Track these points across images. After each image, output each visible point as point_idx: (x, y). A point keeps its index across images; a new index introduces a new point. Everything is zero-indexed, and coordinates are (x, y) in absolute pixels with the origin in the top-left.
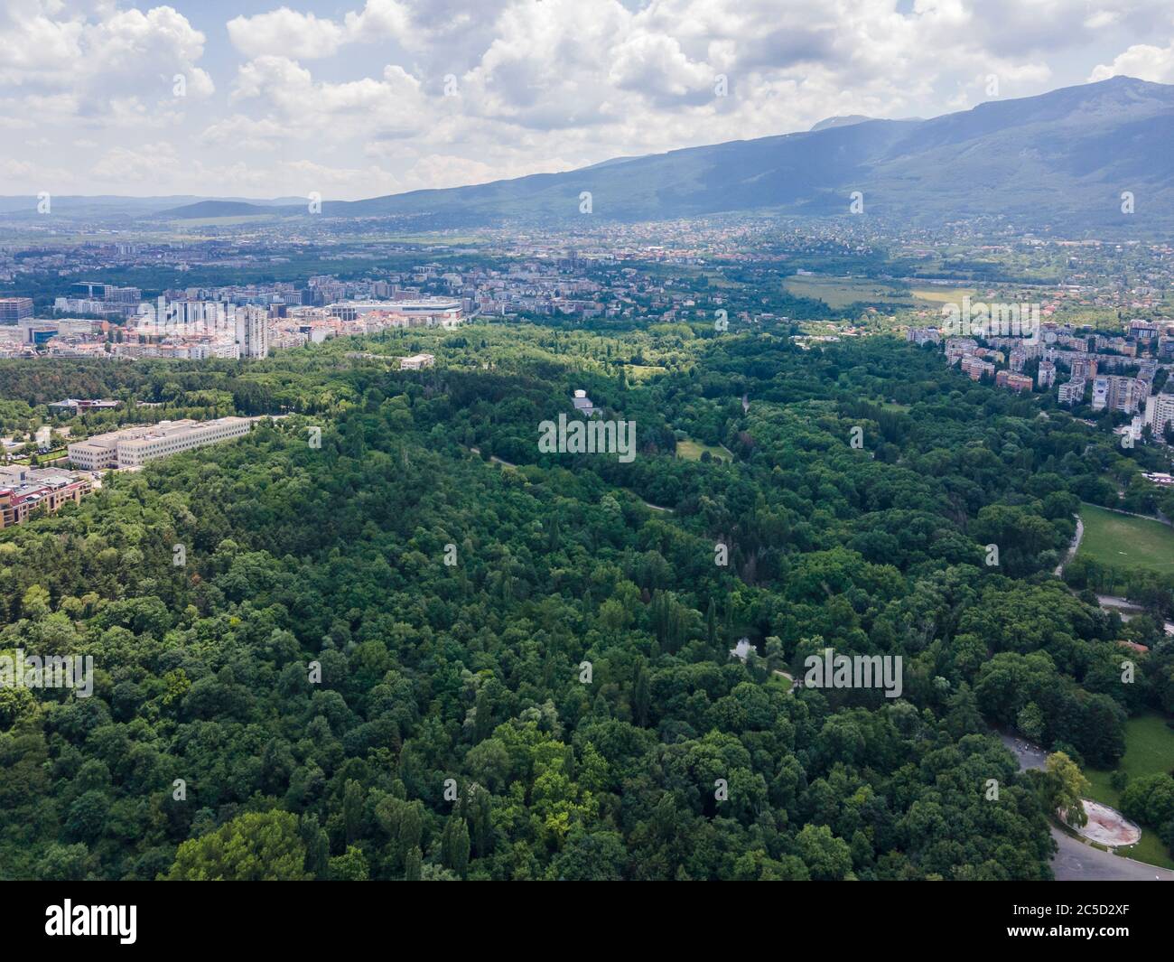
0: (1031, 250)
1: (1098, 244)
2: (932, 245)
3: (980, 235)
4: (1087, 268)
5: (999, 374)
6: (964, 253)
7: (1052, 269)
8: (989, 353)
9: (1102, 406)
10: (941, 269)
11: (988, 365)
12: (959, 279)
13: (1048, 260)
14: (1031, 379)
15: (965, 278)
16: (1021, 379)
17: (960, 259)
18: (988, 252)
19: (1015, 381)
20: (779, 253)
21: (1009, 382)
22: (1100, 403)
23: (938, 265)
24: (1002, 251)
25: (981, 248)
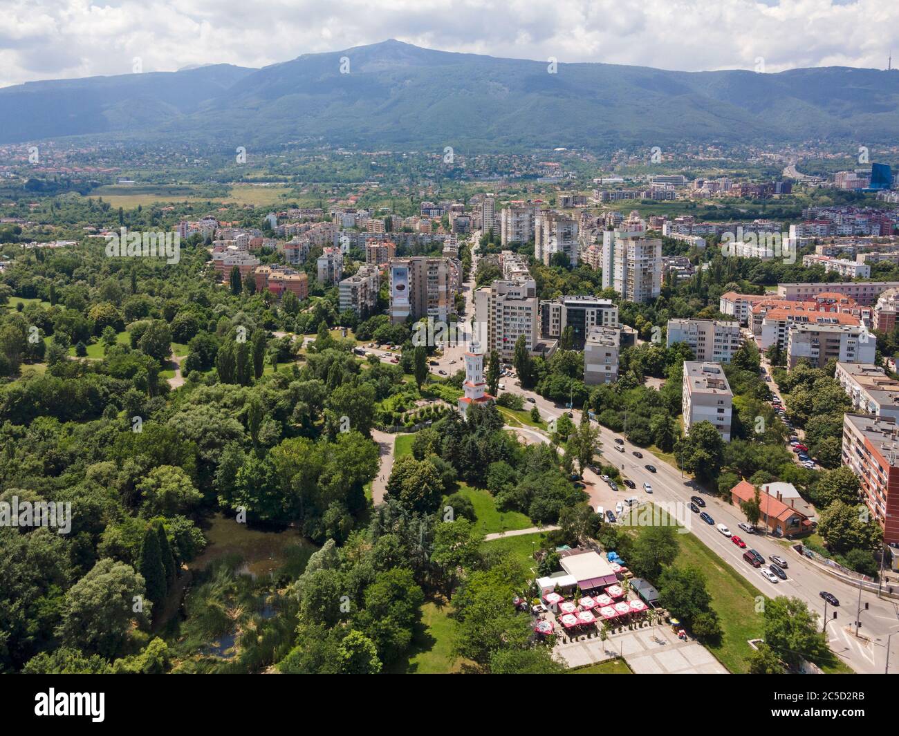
0: (341, 158)
1: (390, 153)
4: (384, 169)
5: (257, 271)
6: (289, 162)
7: (358, 170)
8: (268, 243)
9: (406, 314)
10: (266, 174)
11: (252, 260)
12: (280, 181)
13: (355, 165)
14: (304, 276)
15: (286, 181)
16: (287, 278)
17: (285, 166)
18: (309, 161)
19: (280, 281)
20: (112, 166)
21: (271, 285)
22: (401, 309)
23: (265, 171)
24: (320, 160)
25: (303, 159)
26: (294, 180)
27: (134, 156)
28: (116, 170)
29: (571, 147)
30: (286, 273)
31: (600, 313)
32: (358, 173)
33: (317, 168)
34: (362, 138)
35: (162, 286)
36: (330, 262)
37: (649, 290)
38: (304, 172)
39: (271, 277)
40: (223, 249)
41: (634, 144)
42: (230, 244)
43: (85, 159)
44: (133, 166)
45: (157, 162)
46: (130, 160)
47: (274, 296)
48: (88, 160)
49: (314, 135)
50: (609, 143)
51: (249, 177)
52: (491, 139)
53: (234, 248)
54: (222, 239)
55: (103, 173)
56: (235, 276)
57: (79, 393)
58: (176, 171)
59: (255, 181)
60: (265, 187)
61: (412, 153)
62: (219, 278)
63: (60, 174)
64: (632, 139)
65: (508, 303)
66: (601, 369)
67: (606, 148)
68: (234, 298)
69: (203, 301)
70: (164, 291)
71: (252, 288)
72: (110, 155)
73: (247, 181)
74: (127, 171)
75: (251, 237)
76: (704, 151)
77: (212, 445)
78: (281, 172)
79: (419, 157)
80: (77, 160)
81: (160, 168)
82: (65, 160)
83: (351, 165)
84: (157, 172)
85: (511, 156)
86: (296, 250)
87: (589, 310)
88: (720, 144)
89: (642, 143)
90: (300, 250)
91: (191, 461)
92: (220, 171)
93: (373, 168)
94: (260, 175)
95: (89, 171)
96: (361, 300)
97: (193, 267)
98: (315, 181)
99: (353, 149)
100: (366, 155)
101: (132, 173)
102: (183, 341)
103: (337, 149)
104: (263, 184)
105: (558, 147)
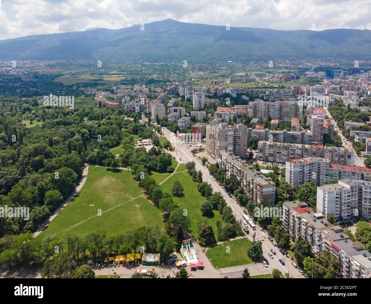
0: (145, 66)
1: (164, 63)
2: (117, 65)
3: (132, 62)
4: (160, 70)
5: (106, 102)
6: (126, 67)
7: (150, 70)
8: (111, 96)
9: (138, 111)
10: (117, 72)
11: (105, 100)
12: (122, 74)
13: (150, 68)
14: (118, 103)
15: (124, 74)
16: (113, 104)
17: (124, 69)
18: (133, 67)
19: (111, 105)
20: (61, 69)
21: (109, 106)
22: (138, 110)
23: (117, 71)
24: (137, 66)
25: (131, 66)
26: (127, 74)
27: (69, 65)
28: (63, 71)
29: (234, 61)
30: (113, 103)
31: (180, 110)
32: (150, 71)
33: (136, 69)
34: (154, 57)
35: (81, 106)
36: (125, 100)
37: (201, 107)
38: (131, 71)
39: (109, 104)
40: (98, 97)
41: (258, 60)
42: (100, 96)
43: (51, 66)
44: (69, 69)
45: (78, 67)
46: (68, 66)
47: (109, 108)
48: (53, 67)
49: (137, 56)
50: (249, 59)
51: (111, 73)
52: (204, 57)
53: (101, 97)
54: (98, 94)
55: (59, 72)
56: (100, 103)
57: (68, 122)
58: (84, 70)
59: (112, 74)
60: (116, 77)
61: (173, 63)
62: (96, 104)
63: (43, 72)
64: (257, 58)
65: (158, 108)
66: (171, 120)
67: (247, 61)
68: (99, 109)
69: (92, 109)
70: (82, 107)
71: (104, 106)
72: (60, 65)
73: (110, 74)
74: (67, 71)
75: (106, 94)
76: (284, 62)
77: (91, 128)
78: (122, 71)
79: (174, 65)
80: (48, 67)
81: (79, 70)
82: (45, 67)
83: (148, 68)
84: (77, 71)
85: (208, 65)
86: (118, 98)
87: (178, 110)
88: (291, 59)
89: (261, 59)
90: (119, 97)
91: (88, 129)
92: (100, 71)
93: (156, 69)
94: (115, 72)
95: (54, 71)
96: (129, 109)
97: (89, 102)
98: (134, 75)
99: (150, 62)
100: (155, 64)
101: (69, 71)
102: (87, 116)
103: (145, 62)
104: (115, 76)
105: (229, 61)
